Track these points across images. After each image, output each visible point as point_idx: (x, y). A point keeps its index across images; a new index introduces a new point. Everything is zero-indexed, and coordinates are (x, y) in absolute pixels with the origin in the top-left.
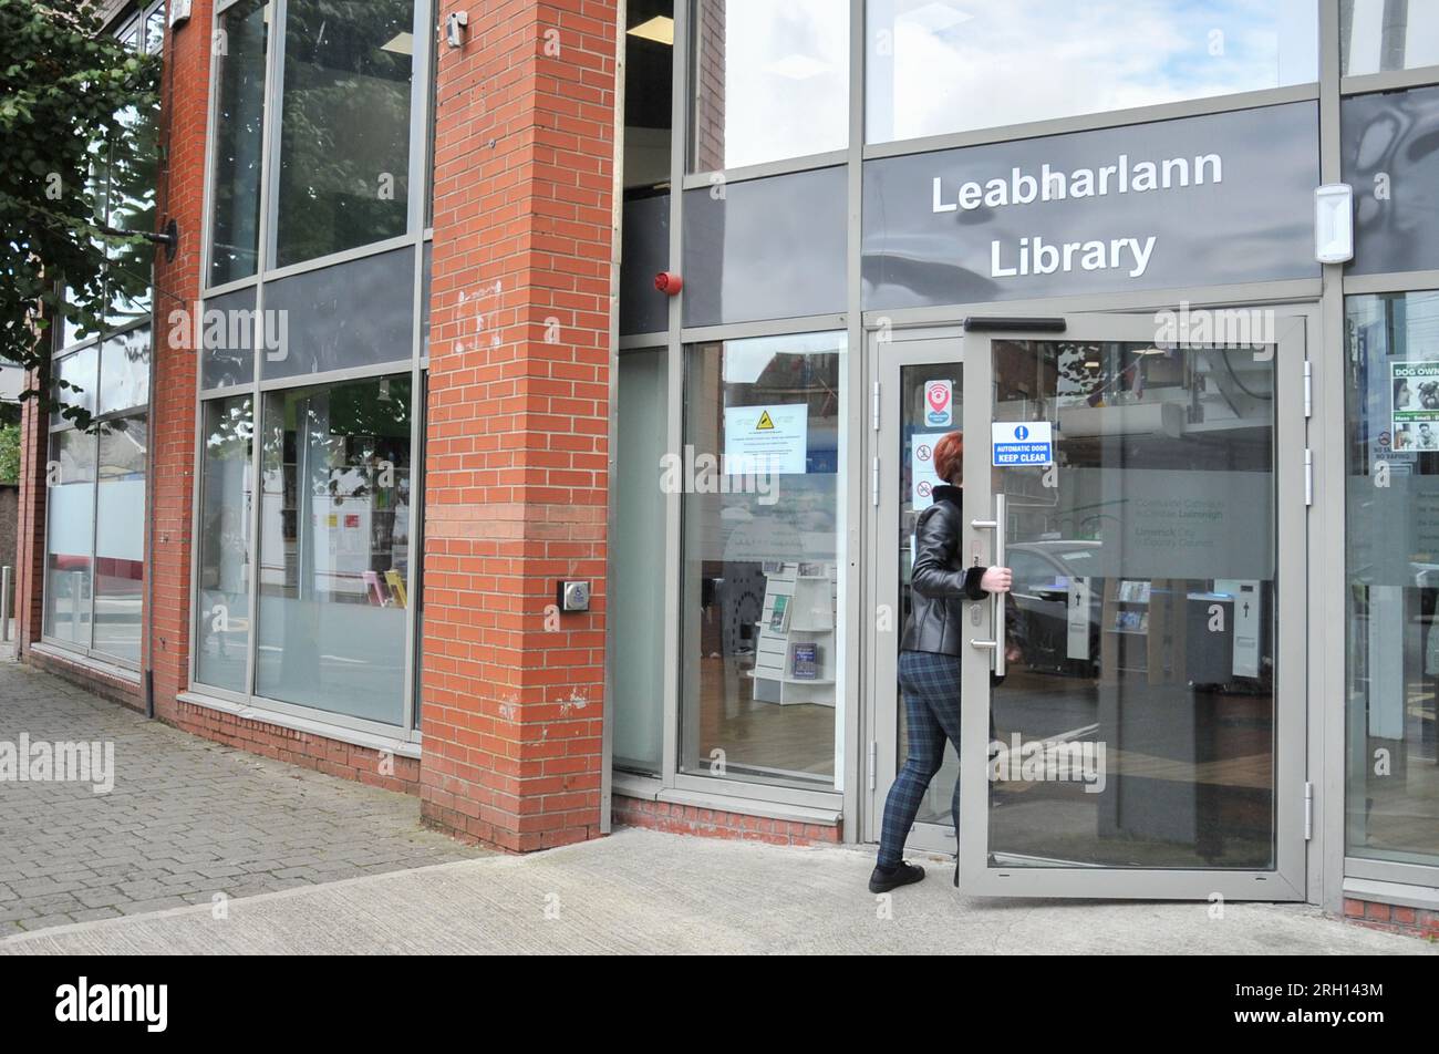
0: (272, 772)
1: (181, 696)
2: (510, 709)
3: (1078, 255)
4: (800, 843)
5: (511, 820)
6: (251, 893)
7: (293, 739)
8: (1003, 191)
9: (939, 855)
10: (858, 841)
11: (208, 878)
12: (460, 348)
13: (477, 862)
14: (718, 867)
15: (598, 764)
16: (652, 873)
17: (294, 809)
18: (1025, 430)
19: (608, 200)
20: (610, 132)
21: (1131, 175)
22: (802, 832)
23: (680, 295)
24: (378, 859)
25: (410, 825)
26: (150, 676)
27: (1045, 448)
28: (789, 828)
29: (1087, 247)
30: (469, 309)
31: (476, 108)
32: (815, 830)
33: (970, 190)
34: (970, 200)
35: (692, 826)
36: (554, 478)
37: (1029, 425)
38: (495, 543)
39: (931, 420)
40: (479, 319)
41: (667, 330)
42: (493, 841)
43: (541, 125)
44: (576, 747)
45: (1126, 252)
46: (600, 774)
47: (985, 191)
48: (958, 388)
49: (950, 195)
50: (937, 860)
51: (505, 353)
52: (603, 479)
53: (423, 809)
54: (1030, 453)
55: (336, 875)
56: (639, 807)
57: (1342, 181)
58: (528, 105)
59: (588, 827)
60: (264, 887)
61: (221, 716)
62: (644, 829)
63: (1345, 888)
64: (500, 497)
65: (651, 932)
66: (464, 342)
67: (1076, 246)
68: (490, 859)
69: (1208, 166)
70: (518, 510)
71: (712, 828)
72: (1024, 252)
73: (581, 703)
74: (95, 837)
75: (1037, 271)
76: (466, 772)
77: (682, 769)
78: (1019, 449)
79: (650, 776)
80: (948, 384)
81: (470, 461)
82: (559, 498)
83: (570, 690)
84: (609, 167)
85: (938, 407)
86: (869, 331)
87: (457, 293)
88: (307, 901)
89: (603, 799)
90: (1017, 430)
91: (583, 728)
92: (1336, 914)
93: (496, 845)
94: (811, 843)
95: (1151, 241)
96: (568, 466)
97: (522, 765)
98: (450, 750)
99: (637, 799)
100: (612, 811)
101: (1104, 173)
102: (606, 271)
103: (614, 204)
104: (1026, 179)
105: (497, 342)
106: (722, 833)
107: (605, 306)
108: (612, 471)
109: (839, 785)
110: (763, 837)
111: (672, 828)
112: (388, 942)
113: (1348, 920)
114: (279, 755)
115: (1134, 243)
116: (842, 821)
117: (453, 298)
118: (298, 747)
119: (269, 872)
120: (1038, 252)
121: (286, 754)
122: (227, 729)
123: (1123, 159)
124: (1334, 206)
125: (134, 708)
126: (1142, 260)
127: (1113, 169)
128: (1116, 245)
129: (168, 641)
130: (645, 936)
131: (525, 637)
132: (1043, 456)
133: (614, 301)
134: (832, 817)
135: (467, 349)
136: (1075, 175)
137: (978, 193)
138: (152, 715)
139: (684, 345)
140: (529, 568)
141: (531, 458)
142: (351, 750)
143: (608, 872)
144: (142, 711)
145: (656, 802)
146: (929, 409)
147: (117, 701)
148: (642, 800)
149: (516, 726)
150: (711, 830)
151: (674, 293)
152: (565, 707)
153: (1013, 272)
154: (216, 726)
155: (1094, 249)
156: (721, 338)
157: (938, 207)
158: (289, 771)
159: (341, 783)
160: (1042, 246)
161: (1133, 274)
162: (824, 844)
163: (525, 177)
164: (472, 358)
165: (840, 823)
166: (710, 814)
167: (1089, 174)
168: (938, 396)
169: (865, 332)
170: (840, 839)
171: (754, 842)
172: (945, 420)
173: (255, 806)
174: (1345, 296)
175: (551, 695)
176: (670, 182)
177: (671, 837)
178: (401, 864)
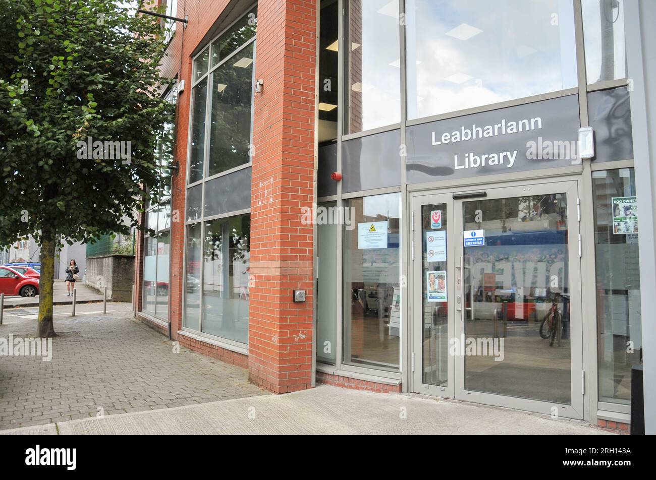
0: (205, 360)
1: (179, 332)
2: (276, 339)
3: (487, 160)
4: (385, 392)
5: (275, 380)
6: (176, 406)
7: (213, 348)
8: (458, 136)
9: (437, 398)
10: (408, 392)
11: (162, 400)
12: (260, 203)
13: (262, 397)
14: (352, 401)
15: (310, 360)
16: (325, 403)
17: (206, 375)
18: (475, 233)
19: (313, 146)
20: (313, 120)
21: (507, 127)
22: (386, 388)
23: (341, 180)
24: (226, 394)
25: (244, 381)
26: (170, 324)
27: (481, 239)
28: (382, 386)
29: (490, 156)
30: (263, 189)
31: (266, 113)
32: (391, 387)
33: (446, 136)
34: (446, 140)
35: (346, 384)
36: (292, 251)
37: (476, 231)
38: (271, 276)
39: (434, 226)
40: (266, 192)
41: (336, 194)
42: (270, 389)
43: (286, 118)
44: (300, 353)
45: (506, 157)
46: (311, 364)
47: (451, 136)
48: (444, 214)
49: (438, 138)
50: (437, 400)
51: (274, 204)
52: (311, 251)
53: (249, 376)
54: (476, 241)
55: (208, 400)
56: (328, 376)
57: (589, 126)
58: (281, 112)
59: (306, 384)
60: (181, 404)
61: (191, 339)
62: (329, 385)
63: (598, 414)
64: (272, 258)
65: (316, 427)
66: (262, 201)
67: (487, 156)
68: (267, 396)
69: (536, 122)
70: (277, 263)
71: (353, 385)
72: (467, 159)
73: (303, 337)
74: (132, 383)
75: (472, 166)
76: (262, 363)
77: (343, 362)
78: (473, 240)
79: (332, 365)
80: (440, 212)
81: (264, 245)
82: (294, 259)
83: (299, 332)
84: (313, 133)
85: (436, 221)
86: (409, 192)
87: (259, 183)
88: (193, 410)
89: (312, 374)
90: (472, 233)
91: (304, 346)
92: (595, 425)
93: (271, 390)
94: (390, 392)
95: (515, 153)
96: (297, 247)
97: (280, 360)
98: (257, 354)
99: (326, 373)
100: (316, 378)
101: (496, 127)
102: (312, 172)
103: (315, 147)
104: (467, 131)
105: (271, 200)
106: (357, 388)
107: (312, 186)
108: (315, 248)
109: (401, 370)
110: (372, 389)
111: (339, 385)
112: (217, 427)
113: (599, 428)
114: (209, 354)
115: (509, 154)
116: (401, 384)
117: (258, 185)
118: (214, 351)
119: (185, 398)
120: (472, 159)
121: (211, 354)
122: (193, 344)
123: (503, 121)
124: (586, 135)
125: (166, 336)
126: (512, 160)
127: (499, 125)
128: (502, 155)
129: (175, 312)
130: (313, 428)
131: (280, 311)
132: (481, 242)
133: (315, 184)
134: (397, 382)
135: (262, 203)
136: (485, 128)
137: (449, 137)
138: (171, 339)
139: (343, 200)
140: (282, 285)
141: (282, 244)
142: (231, 353)
143: (309, 402)
144: (167, 337)
145: (333, 375)
146: (432, 222)
147: (161, 333)
148: (329, 374)
149: (277, 346)
150: (353, 386)
151: (339, 180)
152: (297, 338)
153: (463, 167)
154: (189, 343)
155: (493, 157)
156: (362, 196)
157: (434, 143)
158: (210, 360)
159: (227, 365)
160: (474, 157)
161: (509, 166)
162: (394, 393)
163: (280, 138)
164: (264, 207)
165: (401, 385)
166: (353, 380)
167: (491, 127)
168: (436, 217)
169: (408, 192)
170: (401, 390)
171: (369, 391)
172: (439, 226)
173: (192, 373)
174: (592, 172)
175: (291, 333)
176: (337, 138)
177: (338, 388)
178: (234, 397)
